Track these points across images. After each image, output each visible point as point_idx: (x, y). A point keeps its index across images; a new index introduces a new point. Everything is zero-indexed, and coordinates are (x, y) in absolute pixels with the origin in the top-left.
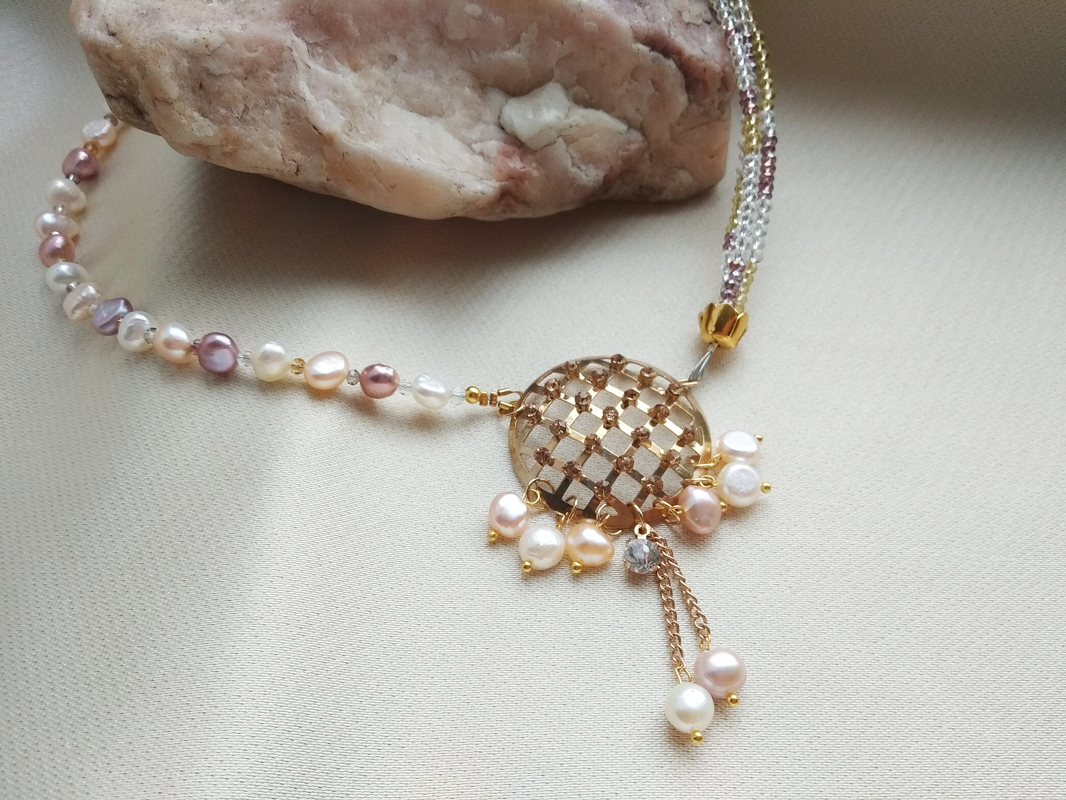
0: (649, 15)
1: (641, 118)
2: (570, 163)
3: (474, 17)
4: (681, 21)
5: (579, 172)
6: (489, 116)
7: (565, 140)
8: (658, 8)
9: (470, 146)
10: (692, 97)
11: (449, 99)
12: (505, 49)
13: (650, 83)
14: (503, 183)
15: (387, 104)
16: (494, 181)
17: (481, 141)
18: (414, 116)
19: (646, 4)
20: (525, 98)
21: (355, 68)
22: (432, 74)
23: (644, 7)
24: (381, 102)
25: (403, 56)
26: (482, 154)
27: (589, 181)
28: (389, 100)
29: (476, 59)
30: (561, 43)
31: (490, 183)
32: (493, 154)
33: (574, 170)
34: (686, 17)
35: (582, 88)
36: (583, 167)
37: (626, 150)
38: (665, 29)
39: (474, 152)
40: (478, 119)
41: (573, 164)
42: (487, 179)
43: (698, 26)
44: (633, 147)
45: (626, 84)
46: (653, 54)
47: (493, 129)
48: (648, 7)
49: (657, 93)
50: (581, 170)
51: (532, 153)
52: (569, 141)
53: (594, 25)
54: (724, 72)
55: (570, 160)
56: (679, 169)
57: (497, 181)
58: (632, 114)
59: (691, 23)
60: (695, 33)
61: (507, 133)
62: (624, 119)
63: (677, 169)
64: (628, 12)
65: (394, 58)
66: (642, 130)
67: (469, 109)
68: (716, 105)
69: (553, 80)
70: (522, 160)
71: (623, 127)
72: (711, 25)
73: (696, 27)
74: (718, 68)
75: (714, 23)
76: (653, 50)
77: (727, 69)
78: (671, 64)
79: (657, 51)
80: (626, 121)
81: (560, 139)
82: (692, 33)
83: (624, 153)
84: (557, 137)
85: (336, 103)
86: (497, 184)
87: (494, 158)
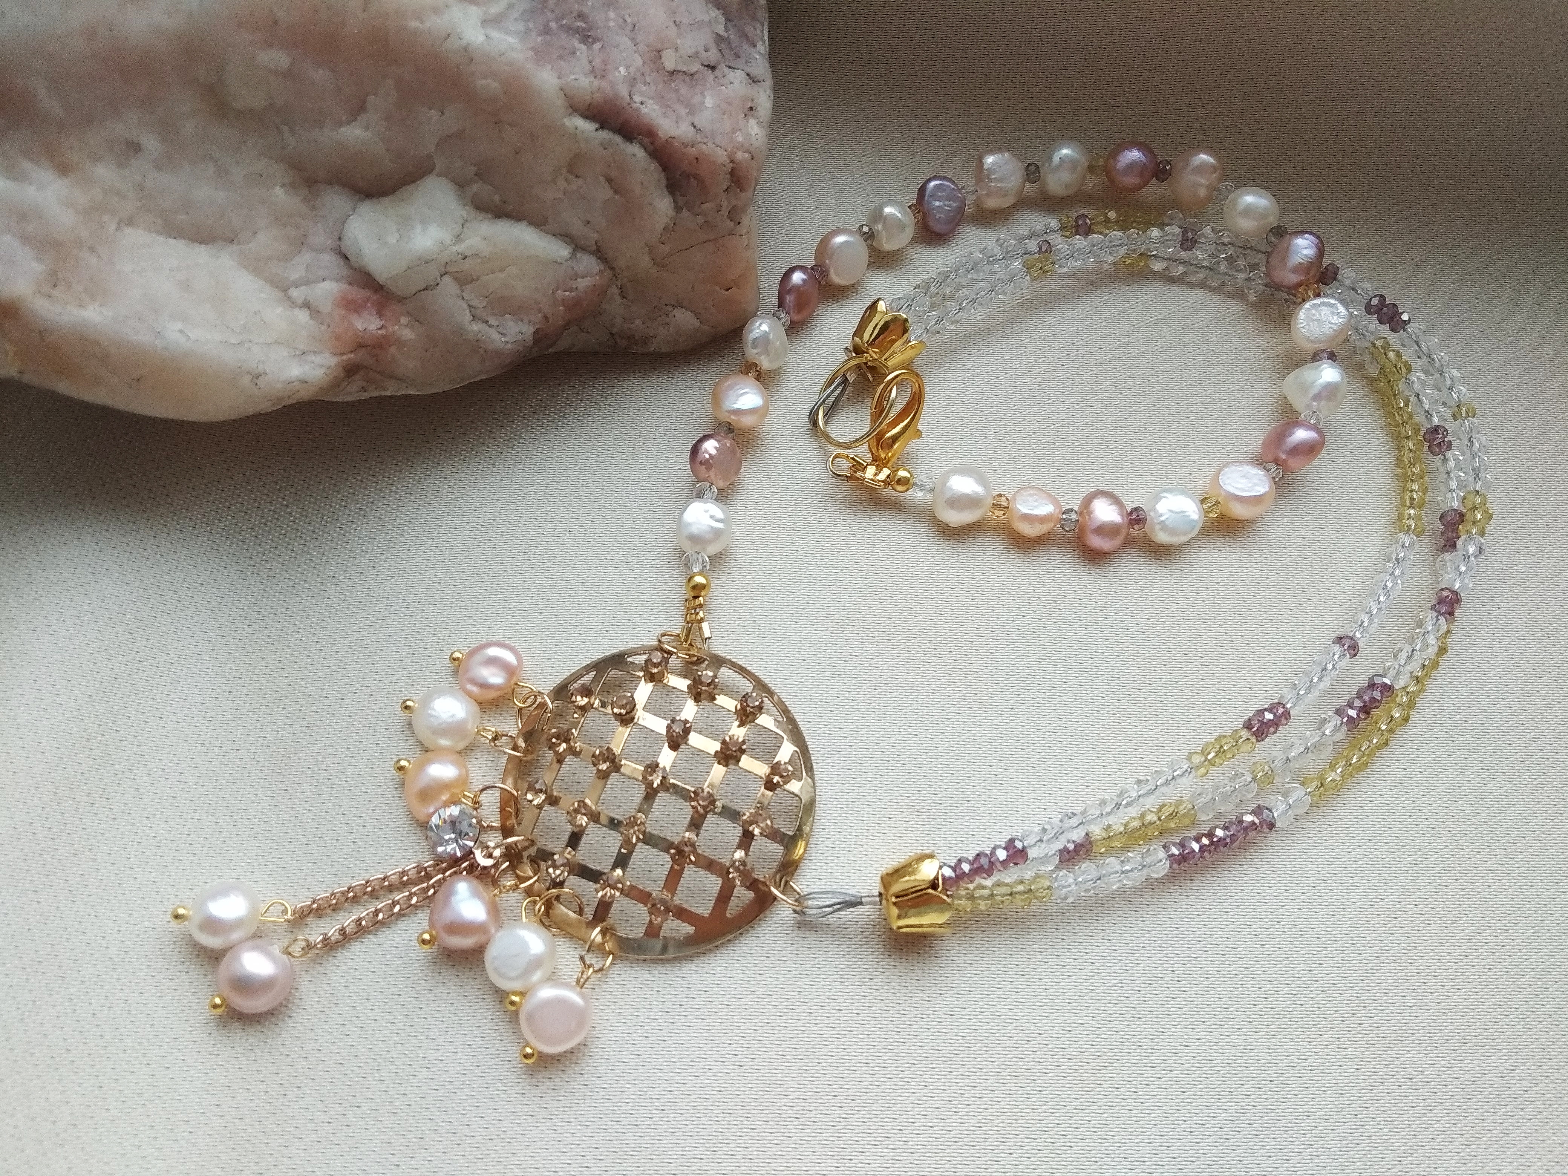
0: (597, 63)
1: (595, 236)
2: (468, 317)
3: (276, 72)
4: (659, 68)
5: (485, 328)
6: (320, 237)
7: (456, 279)
8: (616, 47)
9: (285, 290)
10: (681, 201)
11: (245, 212)
12: (341, 124)
13: (602, 180)
14: (345, 357)
15: (127, 230)
16: (327, 355)
17: (306, 282)
18: (180, 245)
19: (596, 40)
20: (386, 201)
21: (63, 169)
22: (210, 169)
23: (592, 44)
24: (113, 227)
25: (151, 144)
26: (307, 305)
27: (507, 342)
28: (130, 222)
29: (293, 142)
30: (440, 114)
31: (318, 359)
32: (326, 307)
33: (476, 327)
34: (670, 61)
35: (487, 187)
36: (493, 321)
37: (571, 290)
38: (623, 91)
39: (293, 303)
40: (301, 243)
41: (474, 318)
42: (315, 352)
43: (692, 75)
44: (583, 284)
45: (561, 183)
46: (604, 134)
47: (329, 259)
48: (598, 46)
49: (617, 197)
50: (490, 326)
51: (400, 302)
52: (464, 280)
53: (495, 85)
54: (732, 161)
55: (468, 312)
56: (674, 307)
57: (335, 354)
58: (576, 227)
59: (679, 71)
60: (684, 90)
61: (352, 268)
62: (565, 236)
63: (670, 308)
64: (560, 57)
65: (135, 148)
66: (599, 252)
67: (285, 226)
68: (725, 213)
69: (435, 172)
70: (380, 314)
71: (562, 251)
72: (717, 72)
73: (687, 79)
74: (721, 156)
75: (723, 69)
76: (602, 127)
77: (740, 155)
78: (636, 152)
79: (609, 129)
80: (568, 239)
81: (446, 278)
82: (677, 90)
83: (567, 293)
84: (442, 276)
85: (25, 239)
86: (333, 361)
87: (329, 313)
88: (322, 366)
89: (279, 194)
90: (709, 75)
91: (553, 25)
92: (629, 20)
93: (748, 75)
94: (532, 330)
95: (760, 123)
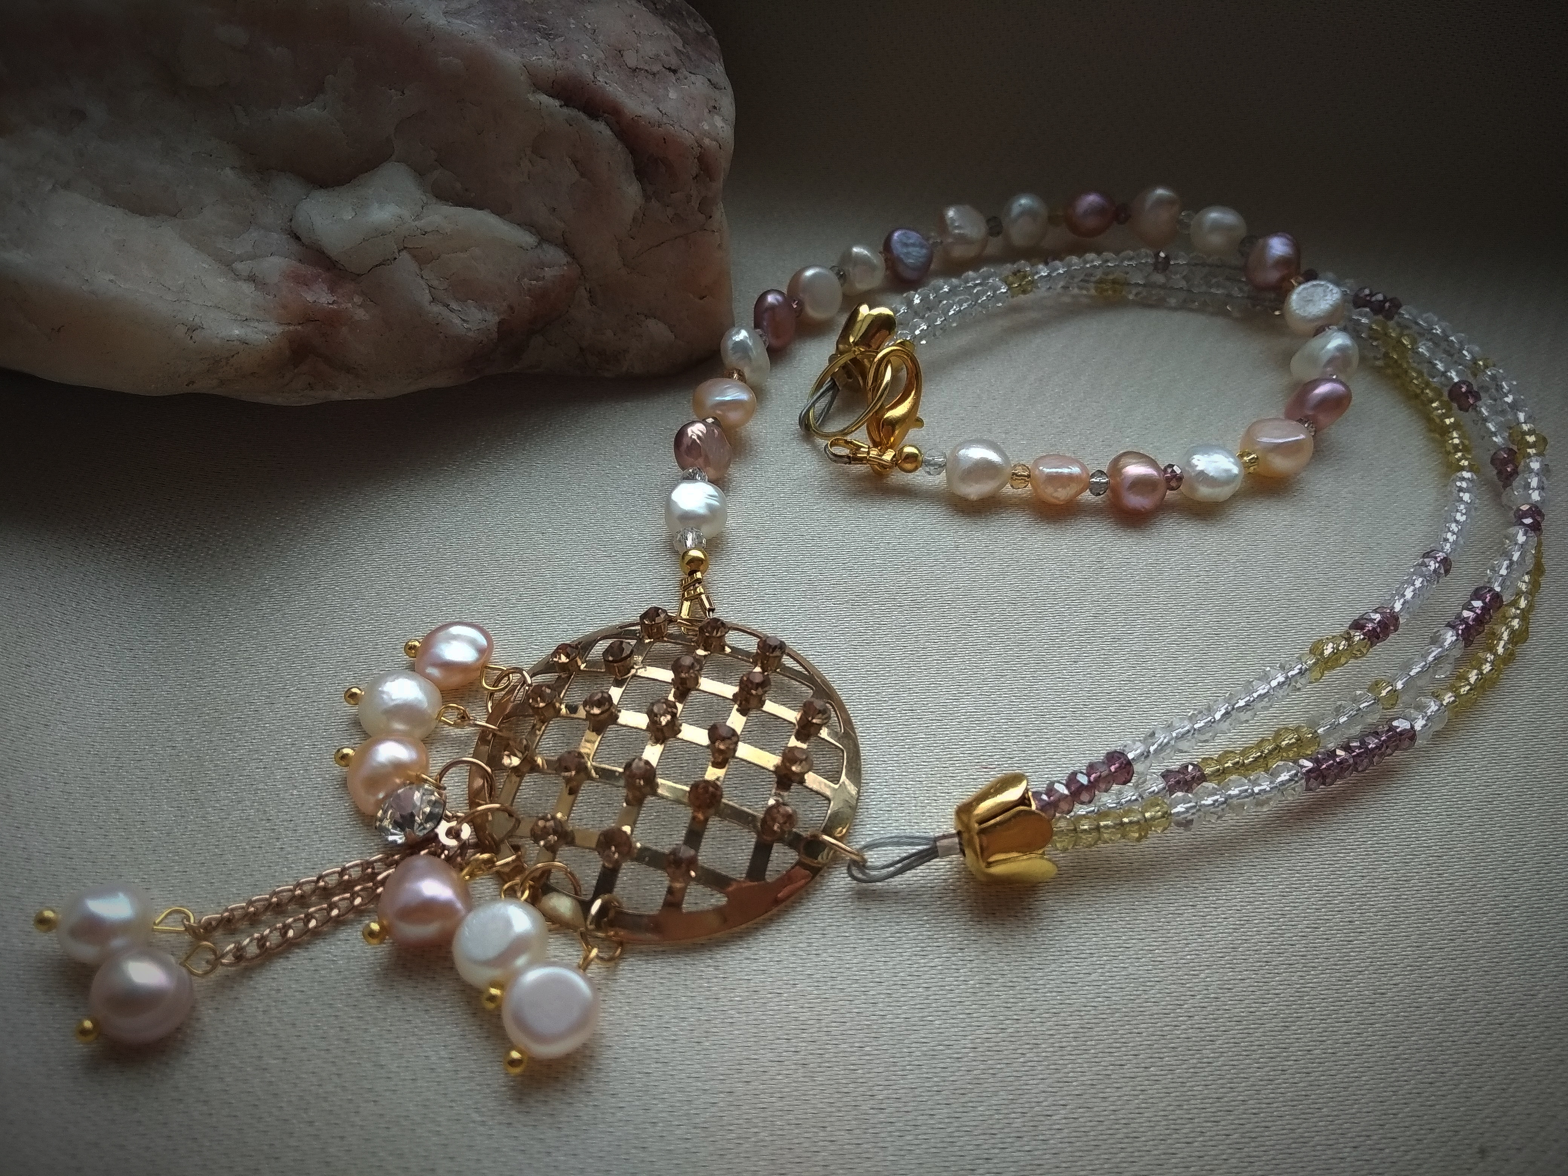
0: (560, 50)
1: (562, 225)
2: (427, 297)
3: (233, 48)
4: (622, 64)
5: (445, 312)
6: (271, 217)
7: (414, 257)
8: (578, 41)
9: (228, 265)
10: (649, 189)
11: (191, 187)
12: (297, 103)
13: (568, 160)
14: (291, 328)
15: (63, 192)
16: (272, 323)
17: (253, 257)
18: (117, 214)
19: (557, 36)
20: (342, 189)
22: (157, 144)
23: (554, 39)
24: (48, 188)
25: (98, 112)
26: (252, 279)
27: (469, 329)
28: (67, 185)
29: (245, 122)
30: (400, 93)
31: (262, 326)
32: (275, 279)
33: (436, 309)
34: (631, 59)
35: (448, 173)
36: (454, 305)
37: (537, 279)
38: (588, 72)
39: (237, 276)
40: (249, 222)
41: (434, 300)
42: (258, 320)
43: (654, 74)
44: (549, 273)
45: (525, 163)
46: (568, 111)
47: (277, 238)
48: (559, 40)
49: (583, 180)
50: (452, 311)
51: (352, 279)
52: (423, 258)
53: (457, 61)
54: (700, 146)
55: (427, 292)
56: (646, 316)
57: (281, 324)
58: (542, 216)
59: (641, 69)
60: (647, 84)
61: (303, 245)
62: (529, 226)
63: (643, 318)
64: (521, 46)
65: (81, 115)
66: (565, 245)
67: (232, 205)
68: (695, 204)
69: (393, 157)
70: (332, 291)
71: (528, 239)
72: (679, 75)
73: (650, 77)
74: (688, 139)
75: (684, 72)
76: (567, 105)
77: (707, 141)
78: (601, 129)
79: (574, 107)
80: (533, 230)
81: (404, 253)
82: (641, 84)
83: (534, 282)
84: (399, 251)
86: (278, 330)
87: (276, 284)
88: (266, 333)
89: (229, 175)
90: (673, 78)
91: (515, 24)
92: (589, 27)
93: (709, 80)
94: (497, 319)
95: (724, 120)
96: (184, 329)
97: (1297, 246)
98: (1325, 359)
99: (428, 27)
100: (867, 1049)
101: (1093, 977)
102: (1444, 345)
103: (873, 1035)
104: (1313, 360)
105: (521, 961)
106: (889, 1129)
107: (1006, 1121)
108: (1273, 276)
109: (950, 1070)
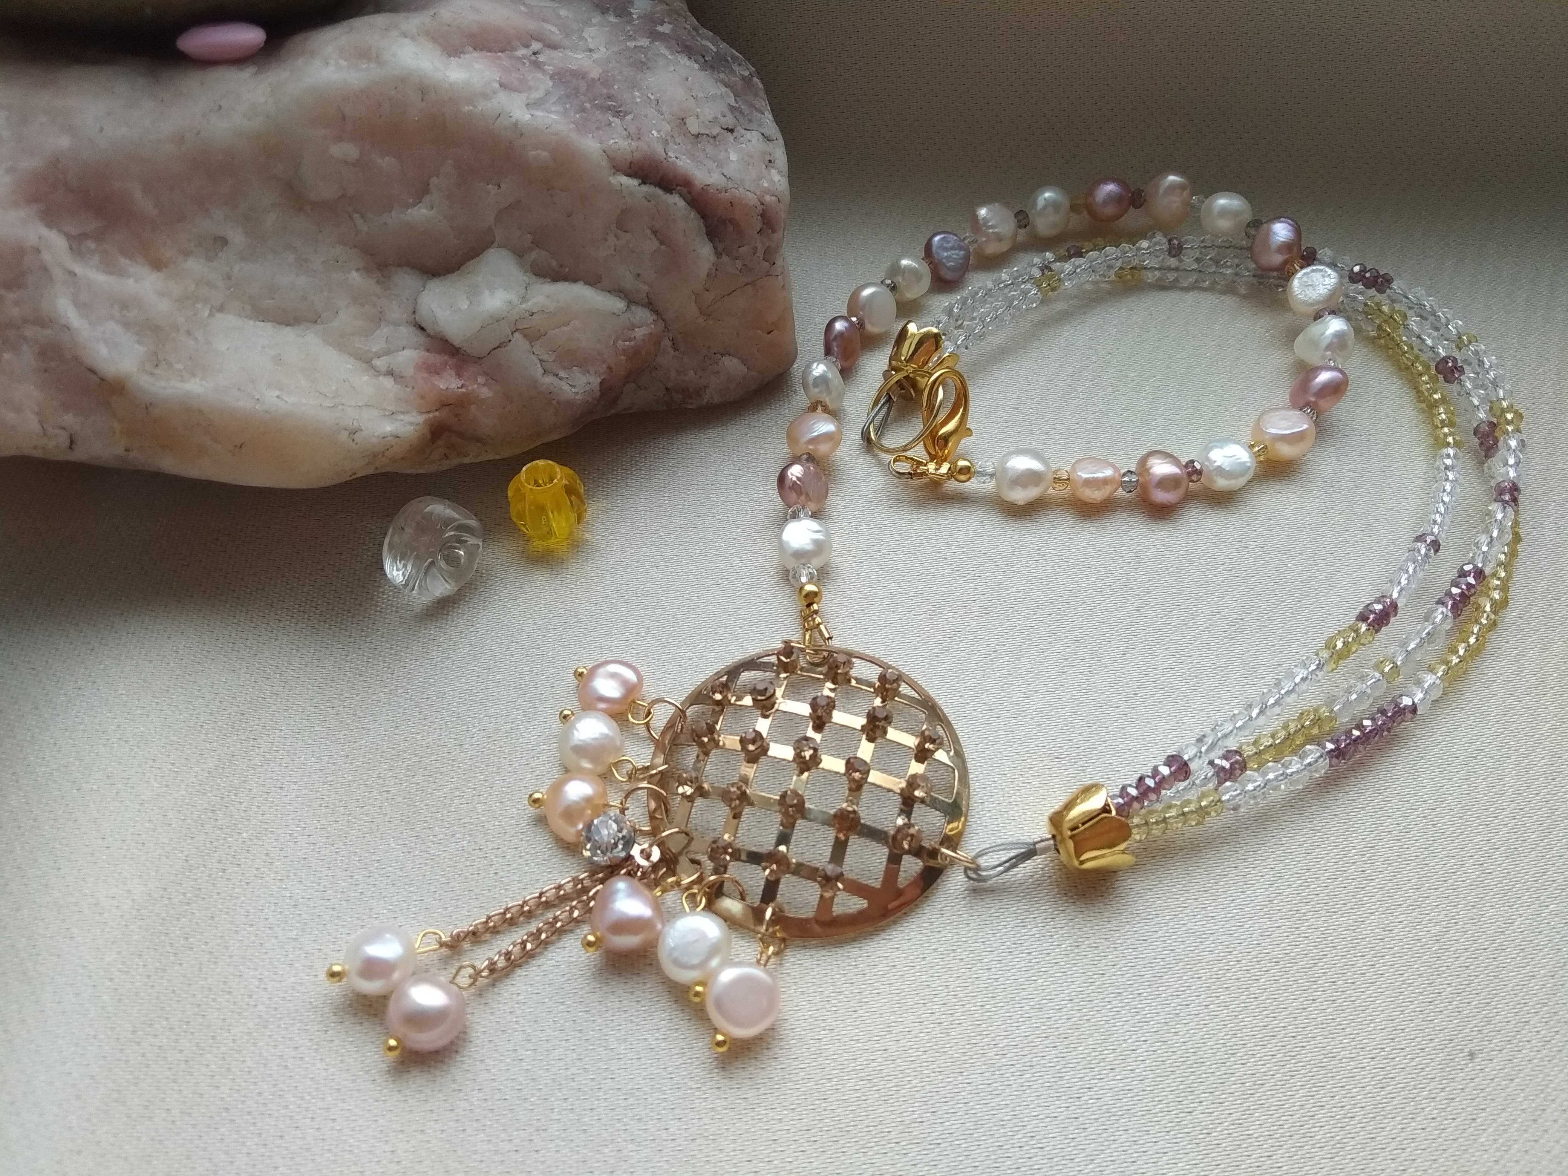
0: (632, 129)
1: (646, 288)
2: (540, 371)
3: (346, 163)
4: (686, 133)
5: (555, 381)
6: (396, 311)
7: (525, 336)
8: (646, 116)
9: (368, 362)
10: (720, 247)
11: (326, 294)
12: (408, 206)
13: (648, 231)
14: (431, 415)
15: (219, 316)
16: (414, 414)
17: (388, 353)
18: (267, 328)
19: (627, 113)
20: (453, 277)
21: (157, 265)
22: (291, 258)
23: (624, 117)
24: (207, 313)
25: (237, 237)
26: (390, 373)
27: (577, 393)
28: (221, 309)
29: (364, 228)
30: (497, 187)
31: (407, 418)
32: (410, 372)
33: (548, 380)
34: (694, 127)
35: (544, 253)
36: (562, 374)
37: (630, 340)
38: (659, 149)
39: (378, 372)
40: (379, 319)
41: (545, 372)
42: (402, 413)
43: (715, 137)
44: (639, 333)
45: (611, 238)
46: (646, 188)
47: (406, 332)
48: (629, 117)
49: (663, 247)
50: (561, 379)
51: (475, 363)
52: (533, 336)
53: (545, 154)
54: (762, 204)
55: (539, 365)
56: (722, 355)
57: (422, 413)
58: (628, 281)
59: (703, 134)
60: (709, 149)
61: (429, 336)
62: (618, 291)
63: (720, 357)
64: (598, 129)
65: (223, 242)
66: (650, 304)
67: (362, 305)
68: (760, 254)
69: (495, 244)
70: (459, 375)
71: (619, 305)
72: (735, 134)
73: (711, 140)
74: (751, 199)
75: (740, 130)
76: (644, 183)
77: (768, 198)
78: (675, 201)
79: (650, 184)
80: (622, 295)
81: (517, 335)
82: (705, 150)
83: (627, 343)
84: (512, 333)
85: (127, 325)
86: (420, 419)
87: (412, 377)
88: (411, 423)
89: (355, 277)
90: (730, 137)
91: (588, 105)
92: (652, 97)
93: (763, 134)
94: (599, 380)
95: (780, 172)
96: (347, 433)
97: (1298, 231)
98: (1324, 344)
99: (516, 125)
100: (987, 1007)
101: (1160, 934)
102: (1432, 318)
103: (991, 995)
104: (1314, 343)
105: (714, 963)
106: (1012, 1070)
107: (1101, 1057)
108: (1277, 259)
109: (1053, 1019)
